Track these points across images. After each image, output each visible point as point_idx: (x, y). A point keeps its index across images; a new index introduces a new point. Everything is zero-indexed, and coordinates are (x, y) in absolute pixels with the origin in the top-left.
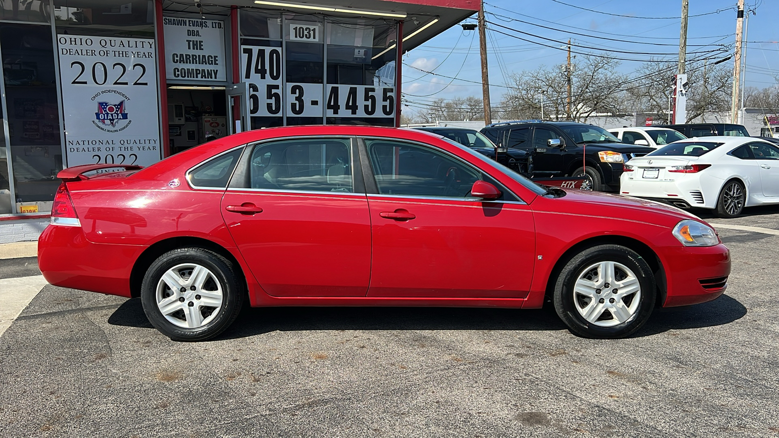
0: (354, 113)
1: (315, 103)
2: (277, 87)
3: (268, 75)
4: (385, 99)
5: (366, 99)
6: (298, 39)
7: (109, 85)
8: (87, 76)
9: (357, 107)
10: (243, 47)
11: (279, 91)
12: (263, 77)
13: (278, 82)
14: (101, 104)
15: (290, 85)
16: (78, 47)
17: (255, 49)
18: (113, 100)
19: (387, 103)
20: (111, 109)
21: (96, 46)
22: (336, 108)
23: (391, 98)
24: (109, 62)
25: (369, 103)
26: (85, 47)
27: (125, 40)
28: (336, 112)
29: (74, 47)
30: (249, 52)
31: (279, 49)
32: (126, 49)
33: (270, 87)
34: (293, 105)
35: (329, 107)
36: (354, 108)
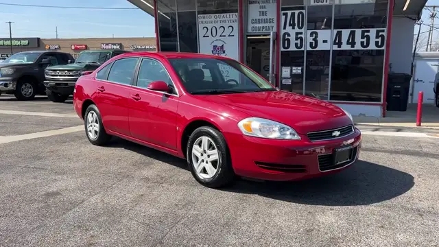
0: (353, 47)
1: (325, 41)
2: (301, 33)
3: (296, 27)
4: (377, 37)
5: (363, 37)
6: (316, 4)
7: (218, 37)
8: (209, 33)
9: (355, 43)
10: (283, 12)
11: (303, 36)
12: (294, 28)
13: (302, 30)
14: (214, 46)
15: (310, 32)
16: (206, 20)
17: (289, 13)
18: (219, 44)
19: (379, 40)
20: (218, 49)
21: (213, 19)
22: (340, 44)
23: (382, 36)
24: (218, 26)
25: (365, 40)
26: (209, 20)
27: (225, 14)
28: (339, 47)
29: (204, 20)
30: (286, 15)
31: (304, 11)
32: (226, 19)
33: (297, 34)
34: (311, 44)
35: (335, 43)
36: (353, 44)
